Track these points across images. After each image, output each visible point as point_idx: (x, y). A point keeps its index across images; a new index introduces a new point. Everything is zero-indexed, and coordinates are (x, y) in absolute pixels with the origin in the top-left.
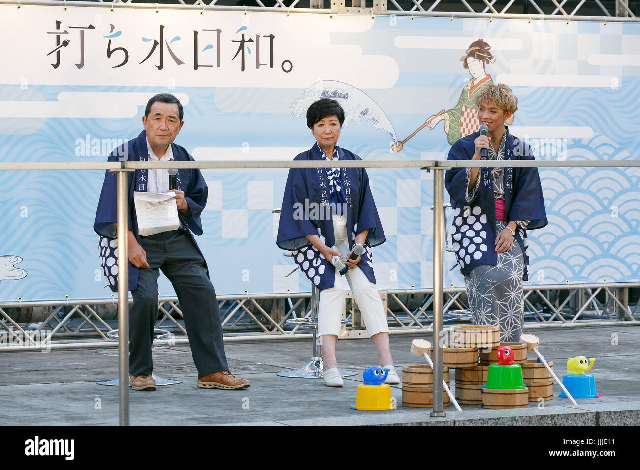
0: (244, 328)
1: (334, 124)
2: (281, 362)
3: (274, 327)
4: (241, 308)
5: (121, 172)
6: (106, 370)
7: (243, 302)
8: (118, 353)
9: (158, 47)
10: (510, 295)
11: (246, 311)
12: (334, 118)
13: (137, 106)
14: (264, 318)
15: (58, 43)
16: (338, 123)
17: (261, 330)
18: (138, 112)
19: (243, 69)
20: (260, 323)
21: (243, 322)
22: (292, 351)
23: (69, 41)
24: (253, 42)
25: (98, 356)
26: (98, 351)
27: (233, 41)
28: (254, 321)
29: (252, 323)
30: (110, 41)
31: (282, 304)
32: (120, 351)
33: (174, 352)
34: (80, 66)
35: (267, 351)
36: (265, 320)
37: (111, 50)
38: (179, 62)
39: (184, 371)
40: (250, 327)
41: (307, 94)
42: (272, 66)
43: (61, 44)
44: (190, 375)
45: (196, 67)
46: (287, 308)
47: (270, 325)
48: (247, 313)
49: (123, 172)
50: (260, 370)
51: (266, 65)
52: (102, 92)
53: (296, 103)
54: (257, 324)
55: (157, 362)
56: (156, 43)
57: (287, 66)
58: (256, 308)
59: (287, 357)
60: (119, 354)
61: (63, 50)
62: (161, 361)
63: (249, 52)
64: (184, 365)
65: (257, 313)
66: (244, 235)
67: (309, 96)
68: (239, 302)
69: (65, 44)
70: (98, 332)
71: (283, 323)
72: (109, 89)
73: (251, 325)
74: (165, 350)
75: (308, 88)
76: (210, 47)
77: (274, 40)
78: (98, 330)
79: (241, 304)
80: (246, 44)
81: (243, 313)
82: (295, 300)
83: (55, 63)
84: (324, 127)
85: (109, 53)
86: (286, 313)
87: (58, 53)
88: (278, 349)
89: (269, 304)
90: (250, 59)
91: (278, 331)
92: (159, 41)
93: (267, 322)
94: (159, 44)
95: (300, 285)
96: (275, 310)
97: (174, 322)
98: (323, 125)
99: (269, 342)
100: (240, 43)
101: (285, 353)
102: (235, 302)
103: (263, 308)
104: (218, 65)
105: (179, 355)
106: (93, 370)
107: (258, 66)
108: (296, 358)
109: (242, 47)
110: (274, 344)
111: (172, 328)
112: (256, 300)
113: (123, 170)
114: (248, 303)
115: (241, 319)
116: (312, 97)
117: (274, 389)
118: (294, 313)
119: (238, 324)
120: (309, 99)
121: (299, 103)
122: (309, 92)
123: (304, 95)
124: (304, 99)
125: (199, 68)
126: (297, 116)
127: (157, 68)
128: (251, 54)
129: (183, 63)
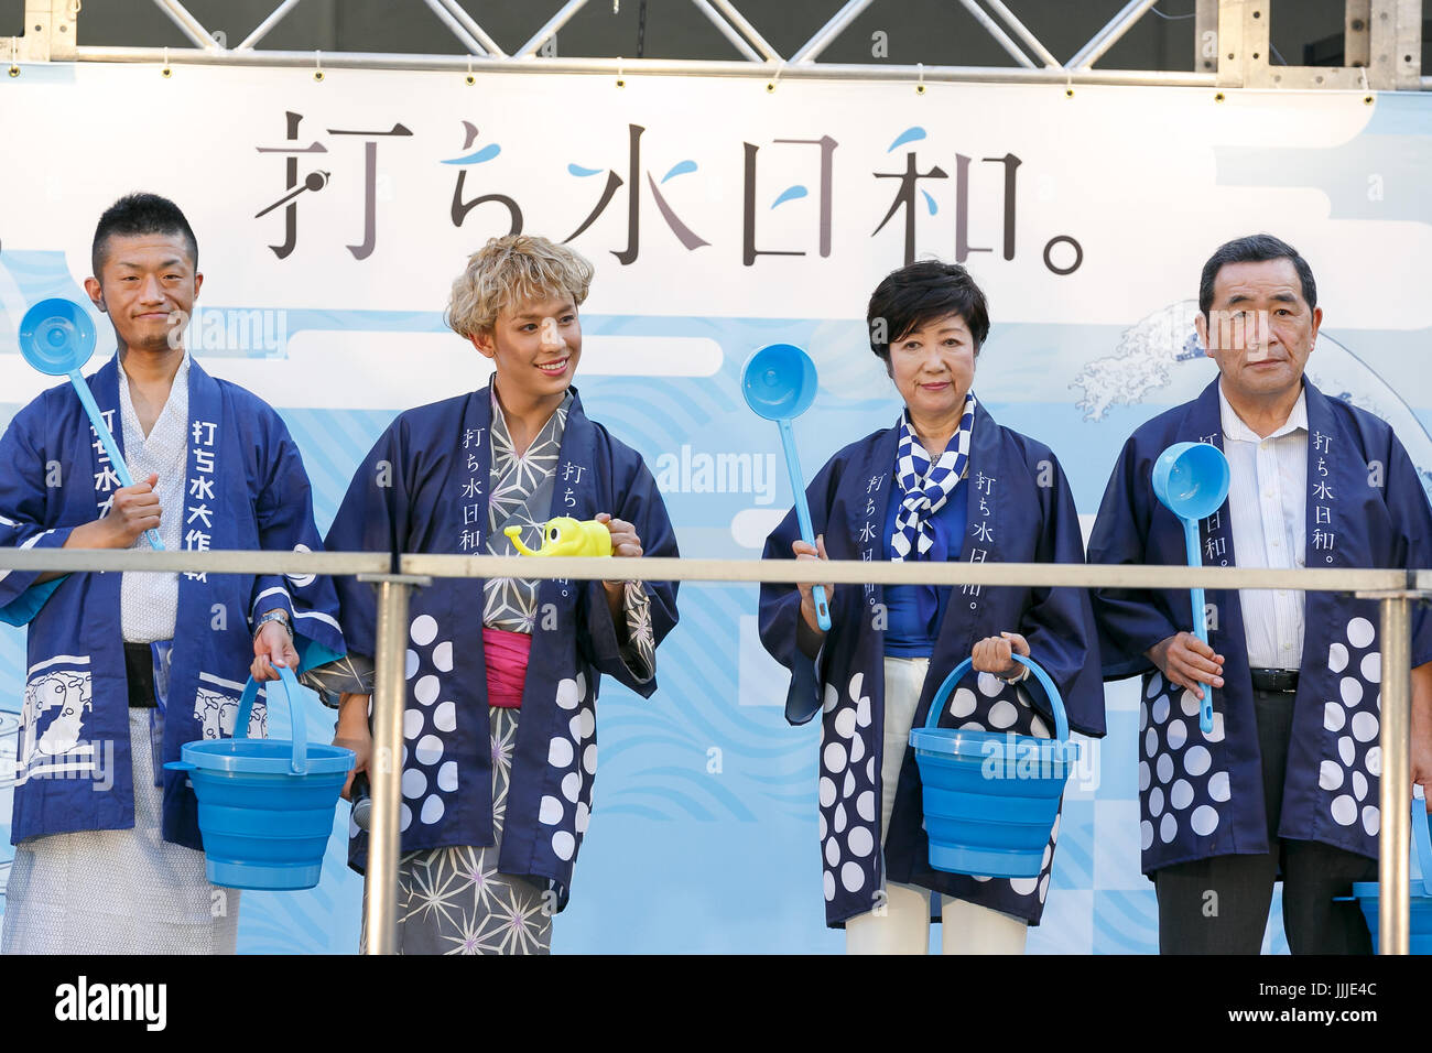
1: (951, 342)
9: (622, 195)
12: (956, 325)
15: (291, 181)
16: (966, 337)
23: (328, 175)
24: (947, 177)
27: (877, 176)
30: (462, 174)
34: (362, 252)
37: (465, 202)
38: (691, 241)
41: (1131, 345)
42: (1009, 253)
43: (301, 182)
45: (750, 255)
51: (990, 250)
53: (1094, 373)
56: (614, 181)
57: (1063, 255)
61: (306, 201)
63: (933, 209)
67: (1137, 351)
69: (315, 182)
75: (1134, 327)
76: (797, 192)
77: (1020, 171)
80: (919, 183)
83: (281, 242)
84: (921, 351)
85: (459, 212)
87: (291, 211)
92: (624, 174)
94: (624, 185)
98: (921, 345)
100: (900, 181)
104: (825, 250)
107: (962, 253)
109: (907, 194)
116: (1148, 353)
120: (1138, 358)
121: (1103, 374)
122: (1140, 338)
123: (1122, 346)
124: (1119, 359)
125: (758, 258)
126: (1097, 415)
127: (617, 260)
128: (938, 215)
129: (705, 244)
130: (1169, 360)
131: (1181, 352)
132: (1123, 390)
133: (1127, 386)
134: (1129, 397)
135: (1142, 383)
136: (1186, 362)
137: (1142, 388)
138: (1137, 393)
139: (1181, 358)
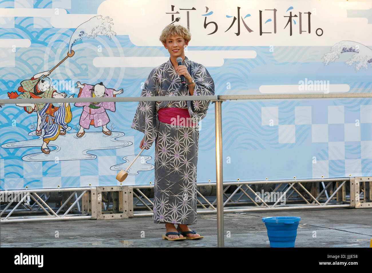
0: (293, 201)
2: (319, 223)
3: (313, 200)
4: (292, 188)
5: (217, 102)
6: (206, 228)
7: (293, 184)
8: (216, 217)
9: (236, 21)
10: (184, 190)
11: (294, 190)
13: (224, 59)
14: (306, 195)
15: (173, 20)
17: (305, 203)
18: (224, 63)
19: (291, 35)
20: (304, 198)
21: (293, 197)
22: (325, 216)
23: (180, 18)
24: (297, 17)
25: (200, 220)
26: (200, 216)
27: (285, 17)
28: (300, 196)
29: (298, 198)
30: (206, 18)
31: (318, 186)
32: (218, 216)
33: (249, 217)
35: (309, 216)
36: (307, 196)
37: (206, 23)
38: (250, 31)
39: (256, 229)
40: (297, 201)
41: (332, 50)
42: (309, 32)
43: (175, 20)
44: (261, 232)
45: (261, 33)
46: (321, 188)
47: (310, 199)
48: (295, 191)
49: (218, 102)
50: (306, 229)
51: (306, 31)
52: (201, 50)
53: (326, 56)
54: (302, 199)
55: (239, 223)
56: (235, 19)
57: (319, 32)
58: (301, 188)
59: (322, 220)
60: (218, 218)
62: (241, 222)
64: (256, 225)
65: (302, 191)
66: (293, 141)
67: (334, 51)
68: (290, 184)
69: (177, 20)
70: (200, 204)
71: (319, 198)
72: (205, 48)
73: (298, 199)
74: (244, 215)
75: (333, 46)
76: (270, 20)
77: (311, 15)
78: (200, 202)
79: (291, 186)
80: (292, 18)
81: (293, 191)
82: (326, 183)
85: (205, 25)
86: (320, 191)
88: (316, 215)
89: (310, 185)
90: (296, 28)
91: (316, 203)
92: (237, 17)
93: (308, 197)
94: (237, 19)
95: (330, 173)
96: (313, 190)
97: (248, 197)
99: (310, 210)
100: (289, 18)
101: (321, 217)
102: (288, 184)
103: (306, 188)
104: (275, 32)
105: (253, 219)
106: (198, 229)
107: (301, 32)
108: (328, 220)
109: (290, 20)
110: (314, 212)
111: (247, 201)
112: (302, 183)
113: (219, 100)
114: (296, 185)
115: (291, 195)
116: (336, 52)
117: (315, 241)
118: (326, 191)
119: (290, 198)
120: (334, 53)
121: (327, 56)
122: (334, 49)
123: (331, 50)
124: (330, 53)
125: (263, 34)
126: (327, 64)
127: (236, 35)
128: (296, 24)
129: (253, 31)
130: (339, 53)
131: (342, 51)
132: (331, 59)
133: (332, 58)
134: (332, 61)
135: (335, 57)
136: (343, 53)
137: (335, 59)
138: (334, 60)
139: (342, 52)
